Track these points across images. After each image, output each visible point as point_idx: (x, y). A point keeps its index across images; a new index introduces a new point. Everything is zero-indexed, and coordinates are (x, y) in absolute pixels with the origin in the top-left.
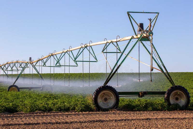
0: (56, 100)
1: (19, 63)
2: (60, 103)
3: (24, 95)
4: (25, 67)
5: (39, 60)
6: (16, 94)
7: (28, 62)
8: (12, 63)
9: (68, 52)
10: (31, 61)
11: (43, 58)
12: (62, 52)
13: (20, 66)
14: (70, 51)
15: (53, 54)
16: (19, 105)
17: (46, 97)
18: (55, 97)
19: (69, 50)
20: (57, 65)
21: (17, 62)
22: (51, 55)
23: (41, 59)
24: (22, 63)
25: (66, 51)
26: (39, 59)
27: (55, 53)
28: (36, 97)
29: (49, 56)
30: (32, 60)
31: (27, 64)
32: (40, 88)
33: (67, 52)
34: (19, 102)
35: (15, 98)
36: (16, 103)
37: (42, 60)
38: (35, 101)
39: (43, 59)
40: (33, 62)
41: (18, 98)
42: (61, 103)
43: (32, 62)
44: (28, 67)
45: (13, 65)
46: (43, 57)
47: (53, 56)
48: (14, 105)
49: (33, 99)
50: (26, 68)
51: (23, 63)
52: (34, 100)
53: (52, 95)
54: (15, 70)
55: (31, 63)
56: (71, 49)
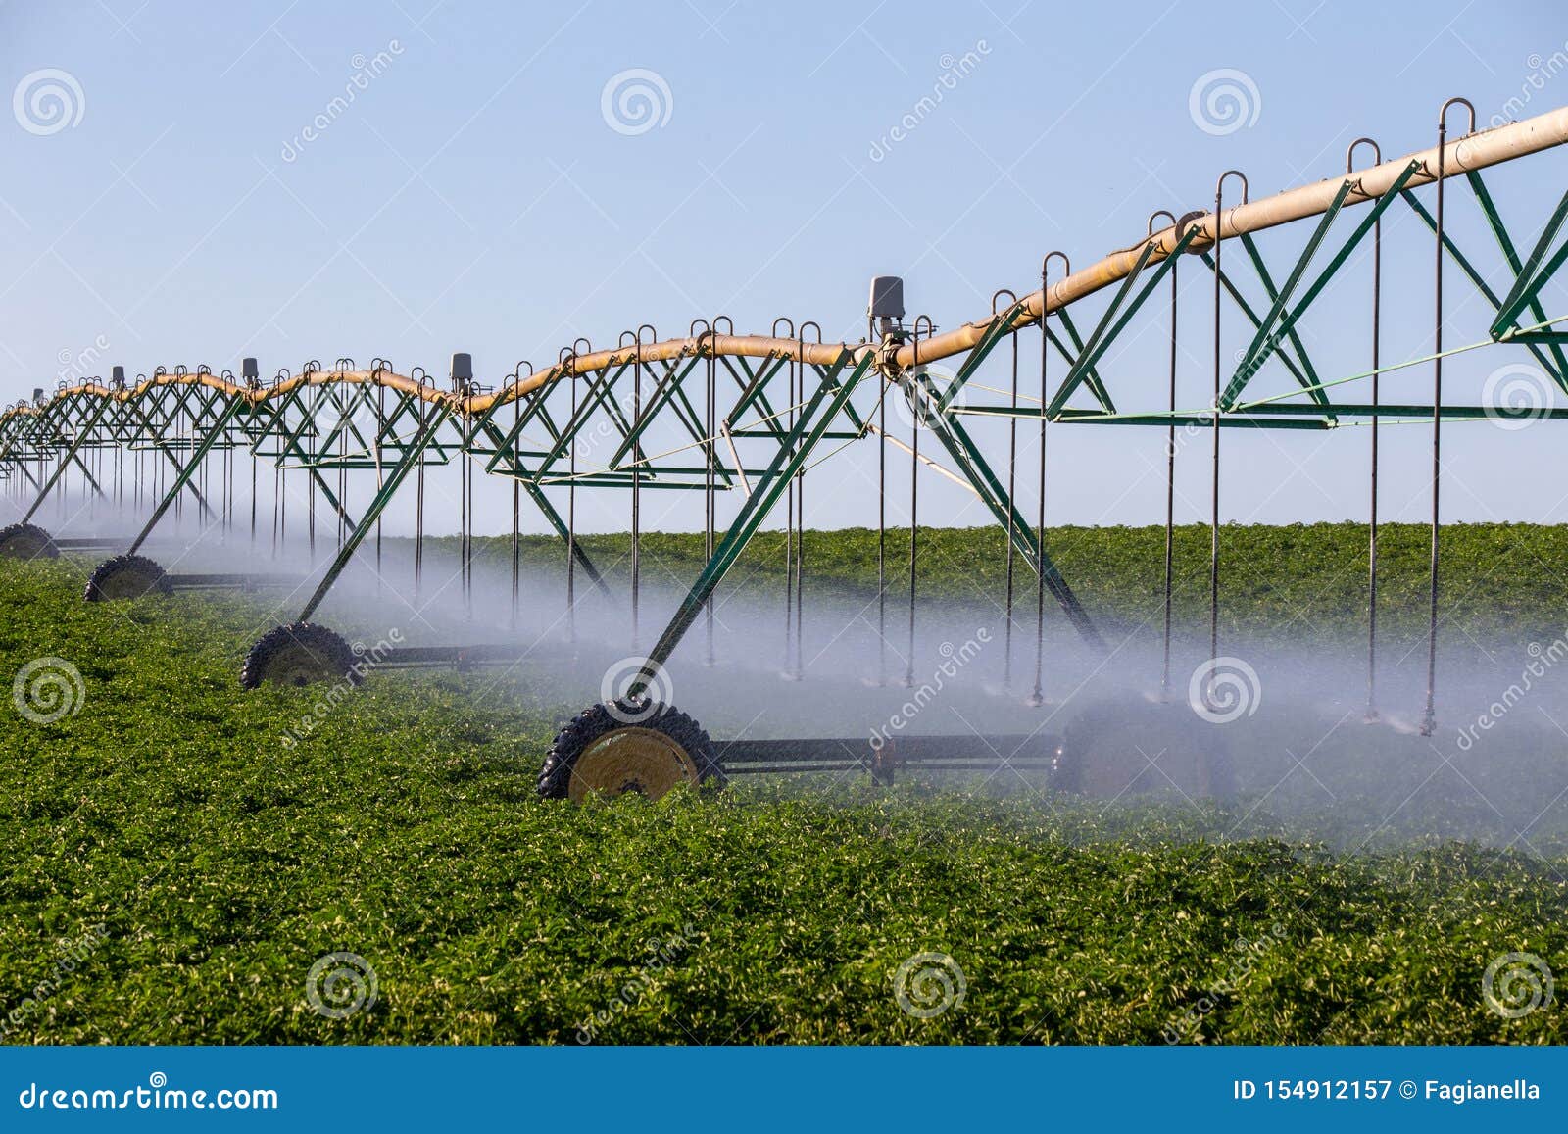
0: (1344, 936)
1: (733, 360)
2: (1409, 991)
3: (851, 850)
4: (810, 428)
5: (1005, 326)
6: (730, 845)
7: (847, 355)
8: (638, 361)
9: (1426, 195)
10: (899, 339)
11: (1059, 288)
12: (1326, 192)
13: (733, 418)
14: (1442, 176)
15: (1209, 223)
16: (780, 999)
17: (1180, 898)
18: (1327, 888)
19: (1432, 159)
20: (1249, 396)
21: (702, 352)
22: (1169, 239)
23: (1035, 302)
24: (775, 360)
25: (1391, 171)
26: (1005, 304)
27: (1237, 215)
28: (1027, 898)
29: (1142, 263)
30: (908, 323)
31: (844, 376)
32: (1037, 747)
33: (1402, 187)
34: (778, 962)
35: (709, 903)
36: (724, 978)
37: (1054, 322)
38: (1017, 950)
39: (1060, 309)
40: (926, 345)
41: (750, 904)
42: (1432, 990)
43: (905, 354)
44: (864, 430)
45: (648, 388)
46: (1056, 265)
47: (1212, 253)
48: (692, 1003)
49: (990, 914)
50: (822, 444)
51: (786, 357)
52: (1006, 932)
53: (1276, 859)
54: (674, 478)
55: (892, 363)
56: (1461, 152)
